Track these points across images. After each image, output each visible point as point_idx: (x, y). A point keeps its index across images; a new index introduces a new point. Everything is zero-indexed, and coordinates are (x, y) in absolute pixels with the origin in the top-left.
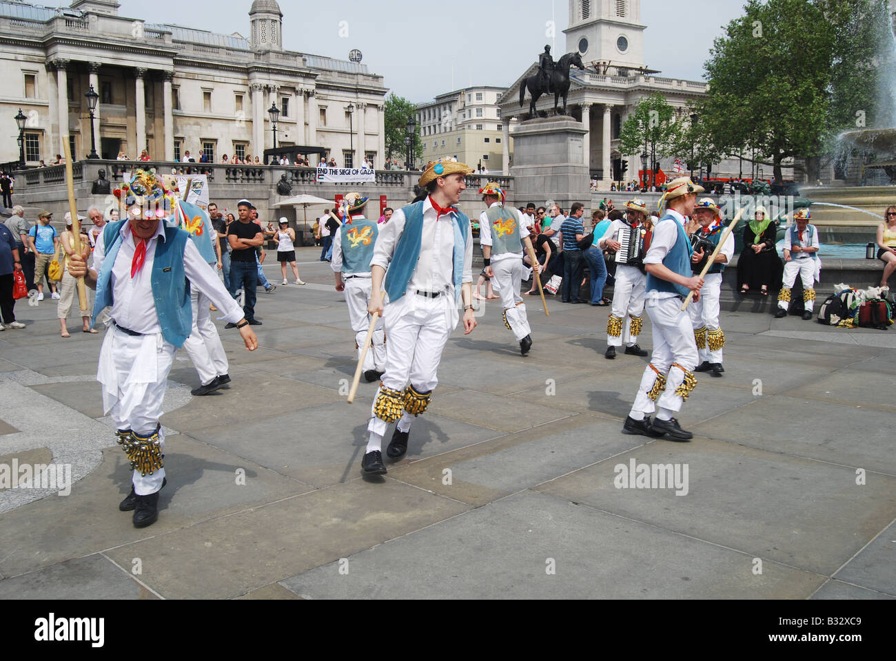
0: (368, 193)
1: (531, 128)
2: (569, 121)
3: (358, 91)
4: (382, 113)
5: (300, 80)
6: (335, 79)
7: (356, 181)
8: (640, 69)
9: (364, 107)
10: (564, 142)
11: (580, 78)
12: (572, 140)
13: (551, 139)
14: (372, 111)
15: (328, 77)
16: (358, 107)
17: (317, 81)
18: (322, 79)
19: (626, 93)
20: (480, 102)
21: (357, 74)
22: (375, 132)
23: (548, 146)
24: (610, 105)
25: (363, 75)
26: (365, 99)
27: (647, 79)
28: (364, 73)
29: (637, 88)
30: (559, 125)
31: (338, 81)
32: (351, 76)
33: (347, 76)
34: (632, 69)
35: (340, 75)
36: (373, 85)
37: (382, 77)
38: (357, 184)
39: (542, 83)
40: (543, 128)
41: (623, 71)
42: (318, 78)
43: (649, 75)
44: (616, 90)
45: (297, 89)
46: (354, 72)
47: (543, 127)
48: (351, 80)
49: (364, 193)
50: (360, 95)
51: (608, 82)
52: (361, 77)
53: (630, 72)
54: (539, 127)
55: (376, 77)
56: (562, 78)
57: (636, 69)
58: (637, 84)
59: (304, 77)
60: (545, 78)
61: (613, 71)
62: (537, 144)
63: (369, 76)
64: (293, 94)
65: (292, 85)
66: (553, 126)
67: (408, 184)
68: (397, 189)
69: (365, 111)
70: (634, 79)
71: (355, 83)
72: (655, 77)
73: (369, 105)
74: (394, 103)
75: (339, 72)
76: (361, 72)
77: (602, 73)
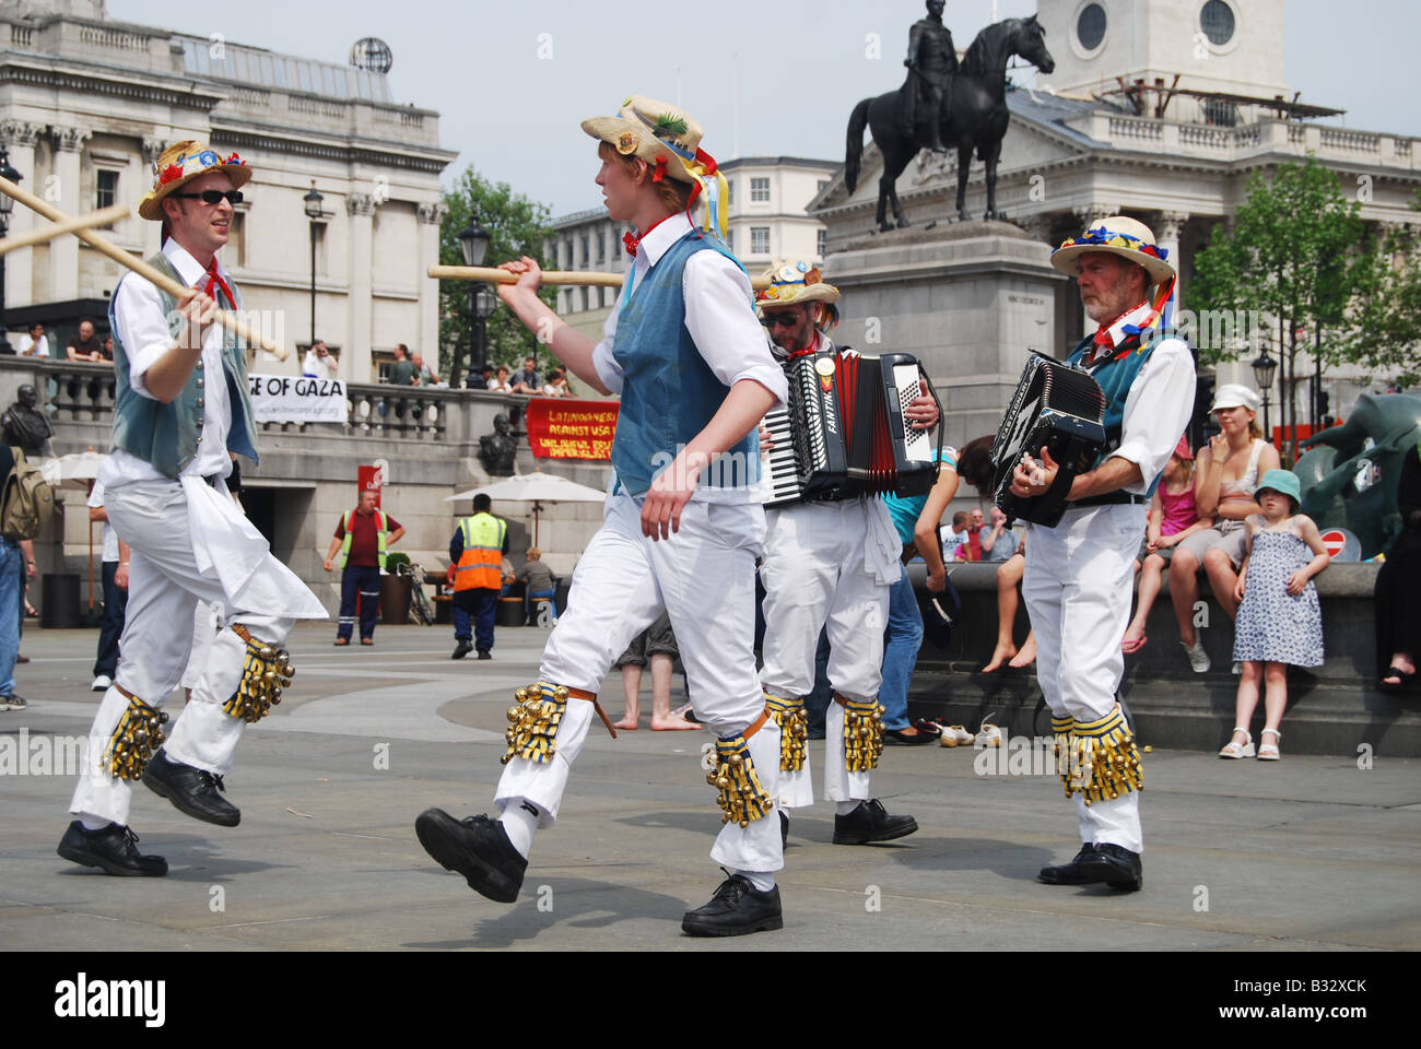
0: (320, 459)
1: (878, 261)
2: (1002, 239)
3: (353, 156)
4: (433, 231)
5: (160, 114)
6: (280, 116)
7: (282, 418)
8: (1277, 103)
9: (372, 210)
10: (986, 304)
11: (1077, 126)
12: (1013, 299)
13: (946, 295)
14: (401, 222)
15: (256, 110)
16: (352, 207)
17: (220, 120)
18: (236, 116)
19: (1228, 178)
20: (761, 208)
21: (353, 103)
22: (406, 287)
23: (932, 319)
24: (1178, 216)
25: (372, 105)
26: (381, 184)
27: (1297, 133)
28: (378, 98)
29: (1263, 163)
30: (971, 250)
31: (287, 124)
32: (331, 109)
33: (321, 107)
34: (1249, 101)
35: (295, 103)
36: (406, 140)
37: (435, 115)
38: (285, 427)
39: (916, 114)
40: (920, 260)
41: (1220, 110)
42: (223, 109)
43: (1307, 120)
44: (1194, 166)
45: (148, 143)
46: (342, 96)
47: (920, 256)
48: (334, 121)
49: (306, 457)
50: (360, 170)
51: (1169, 142)
52: (364, 116)
53: (1243, 110)
54: (907, 257)
55: (415, 115)
56: (982, 99)
57: (1262, 103)
58: (1263, 147)
59: (174, 106)
60: (928, 98)
61: (1187, 109)
62: (897, 312)
63: (393, 109)
64: (136, 160)
65: (133, 130)
66: (952, 253)
67: (459, 434)
68: (422, 448)
69: (376, 221)
70: (1255, 133)
71: (345, 132)
72: (1321, 128)
73: (393, 204)
74: (475, 199)
75: (293, 95)
76: (365, 96)
77: (1151, 112)
